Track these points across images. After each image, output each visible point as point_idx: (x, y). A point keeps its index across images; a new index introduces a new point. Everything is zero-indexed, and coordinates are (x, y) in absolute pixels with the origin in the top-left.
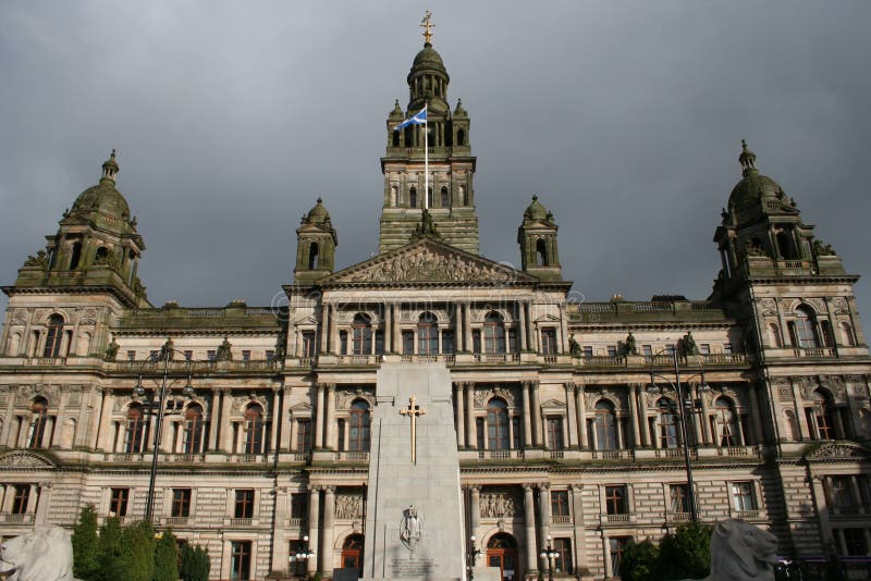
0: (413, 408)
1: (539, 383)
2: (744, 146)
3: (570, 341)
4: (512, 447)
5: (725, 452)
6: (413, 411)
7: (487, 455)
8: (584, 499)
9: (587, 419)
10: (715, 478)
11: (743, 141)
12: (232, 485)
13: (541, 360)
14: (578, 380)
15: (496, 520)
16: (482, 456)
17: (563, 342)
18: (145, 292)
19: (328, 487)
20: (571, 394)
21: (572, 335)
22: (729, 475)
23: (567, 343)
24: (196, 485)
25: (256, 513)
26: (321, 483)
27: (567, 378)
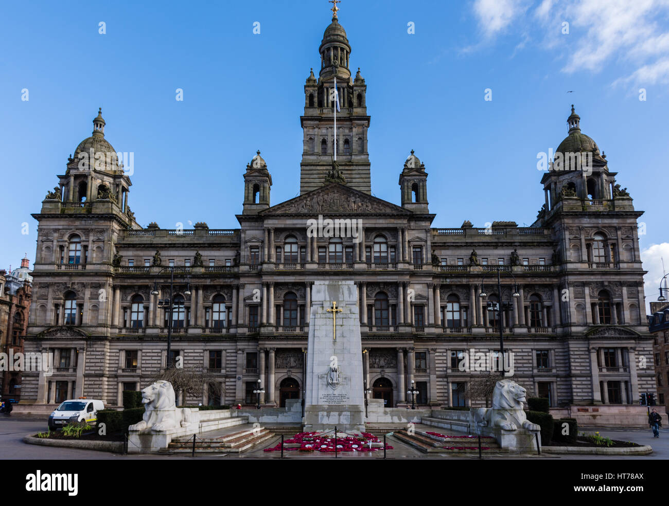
0: (334, 308)
1: (409, 283)
2: (573, 110)
3: (432, 255)
4: (390, 324)
5: (533, 330)
6: (334, 310)
7: (374, 329)
8: (436, 358)
9: (441, 307)
10: (525, 347)
11: (573, 106)
12: (207, 348)
13: (412, 267)
14: (437, 281)
15: (379, 370)
16: (371, 330)
17: (427, 255)
18: (134, 216)
19: (271, 349)
20: (431, 291)
21: (434, 251)
22: (534, 345)
23: (429, 256)
24: (184, 348)
25: (223, 365)
26: (266, 346)
27: (429, 280)
